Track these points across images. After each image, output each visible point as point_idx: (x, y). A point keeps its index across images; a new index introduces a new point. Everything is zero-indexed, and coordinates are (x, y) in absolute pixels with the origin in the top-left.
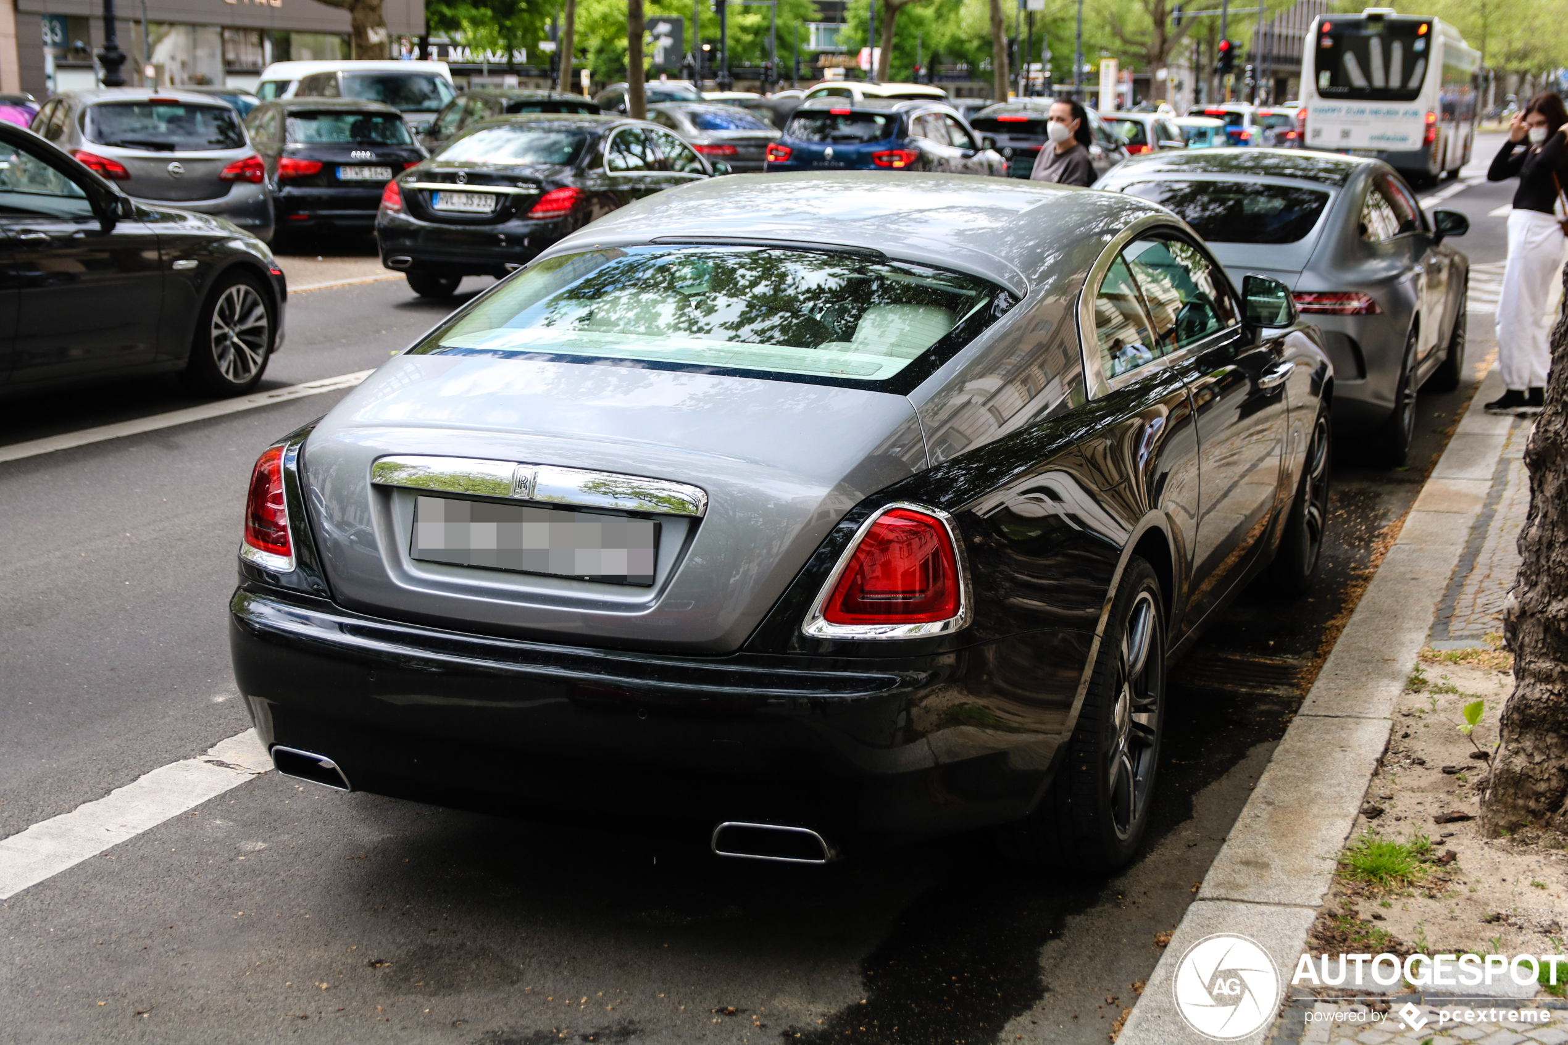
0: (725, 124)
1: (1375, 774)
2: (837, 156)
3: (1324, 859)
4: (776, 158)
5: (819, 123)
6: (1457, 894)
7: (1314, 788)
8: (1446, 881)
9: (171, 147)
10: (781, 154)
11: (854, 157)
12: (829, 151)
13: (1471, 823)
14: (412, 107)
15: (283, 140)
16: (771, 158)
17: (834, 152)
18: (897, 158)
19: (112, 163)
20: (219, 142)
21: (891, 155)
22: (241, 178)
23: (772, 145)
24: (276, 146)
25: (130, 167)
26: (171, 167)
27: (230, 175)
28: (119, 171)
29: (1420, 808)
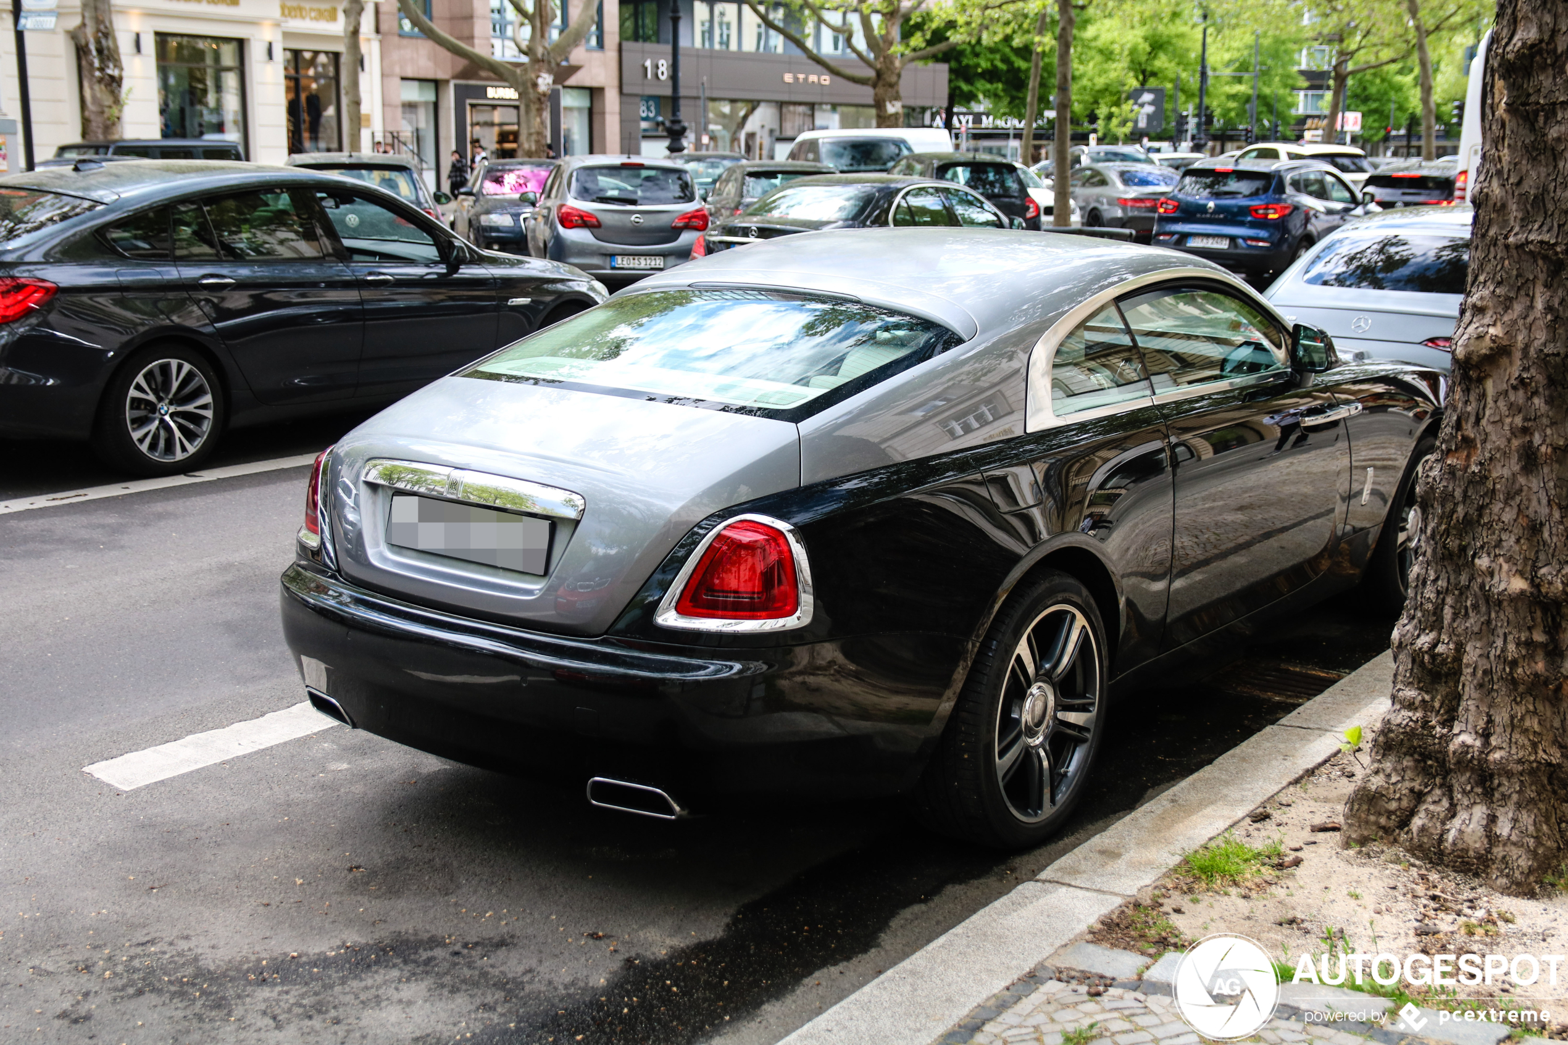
0: (1156, 182)
1: (1297, 781)
2: (1219, 209)
3: (1173, 855)
4: (1166, 210)
5: (1208, 181)
6: (1273, 896)
7: (1225, 791)
8: (1271, 884)
9: (633, 202)
10: (1170, 207)
11: (1235, 210)
12: (1211, 204)
13: (1337, 834)
14: (878, 167)
15: (742, 196)
16: (1162, 210)
17: (1216, 205)
18: (1271, 211)
19: (590, 215)
20: (680, 198)
21: (1267, 208)
22: (687, 227)
23: (1163, 199)
24: (737, 199)
25: (602, 217)
26: (633, 218)
27: (680, 224)
28: (594, 221)
29: (1311, 815)
